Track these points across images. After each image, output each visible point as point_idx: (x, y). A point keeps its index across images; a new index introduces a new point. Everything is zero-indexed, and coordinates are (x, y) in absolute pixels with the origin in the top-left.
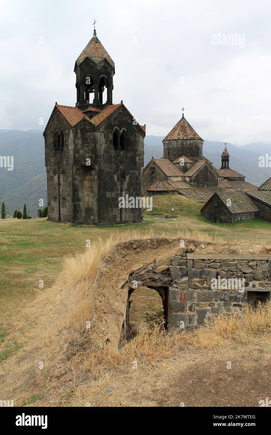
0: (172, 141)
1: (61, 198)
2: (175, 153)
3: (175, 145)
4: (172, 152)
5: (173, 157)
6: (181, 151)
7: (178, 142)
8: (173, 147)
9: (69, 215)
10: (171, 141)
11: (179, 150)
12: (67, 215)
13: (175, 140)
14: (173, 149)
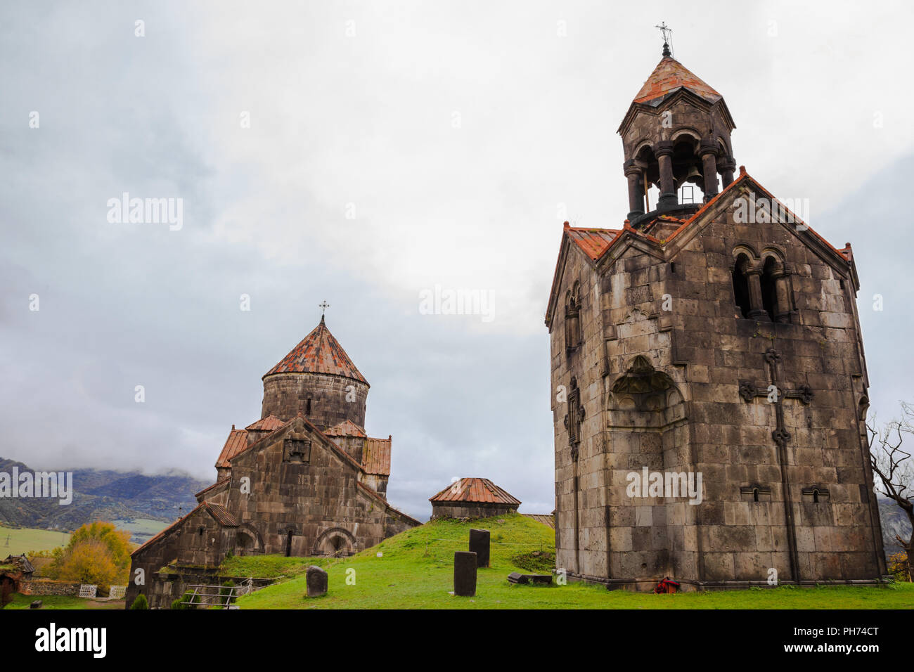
0: (325, 377)
1: (796, 490)
2: (328, 408)
3: (331, 390)
4: (318, 405)
5: (322, 418)
6: (343, 408)
7: (339, 381)
8: (324, 393)
9: (852, 549)
10: (321, 377)
11: (338, 402)
12: (839, 553)
13: (334, 375)
14: (324, 397)
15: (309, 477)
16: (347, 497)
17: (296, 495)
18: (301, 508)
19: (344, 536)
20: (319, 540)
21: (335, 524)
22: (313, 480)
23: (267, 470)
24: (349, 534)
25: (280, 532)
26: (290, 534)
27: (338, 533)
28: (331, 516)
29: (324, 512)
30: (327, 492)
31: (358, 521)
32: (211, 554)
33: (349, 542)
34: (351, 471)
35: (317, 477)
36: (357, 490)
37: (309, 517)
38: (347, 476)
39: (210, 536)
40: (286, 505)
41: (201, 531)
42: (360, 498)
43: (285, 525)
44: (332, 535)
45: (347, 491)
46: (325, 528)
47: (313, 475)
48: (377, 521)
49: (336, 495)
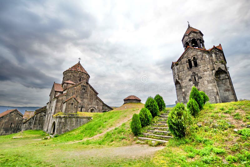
15: (87, 95)
16: (95, 100)
17: (84, 99)
18: (85, 102)
19: (94, 109)
20: (89, 109)
21: (92, 106)
22: (88, 95)
23: (77, 92)
24: (95, 108)
25: (79, 107)
26: (82, 108)
27: (93, 108)
28: (91, 104)
29: (90, 103)
30: (90, 98)
31: (97, 105)
32: (75, 110)
33: (95, 110)
34: (96, 94)
35: (89, 95)
36: (97, 98)
37: (86, 104)
38: (95, 95)
39: (75, 106)
40: (81, 101)
41: (72, 104)
42: (98, 100)
43: (81, 106)
44: (92, 108)
45: (95, 99)
46: (90, 107)
47: (87, 94)
48: (101, 106)
49: (93, 99)
